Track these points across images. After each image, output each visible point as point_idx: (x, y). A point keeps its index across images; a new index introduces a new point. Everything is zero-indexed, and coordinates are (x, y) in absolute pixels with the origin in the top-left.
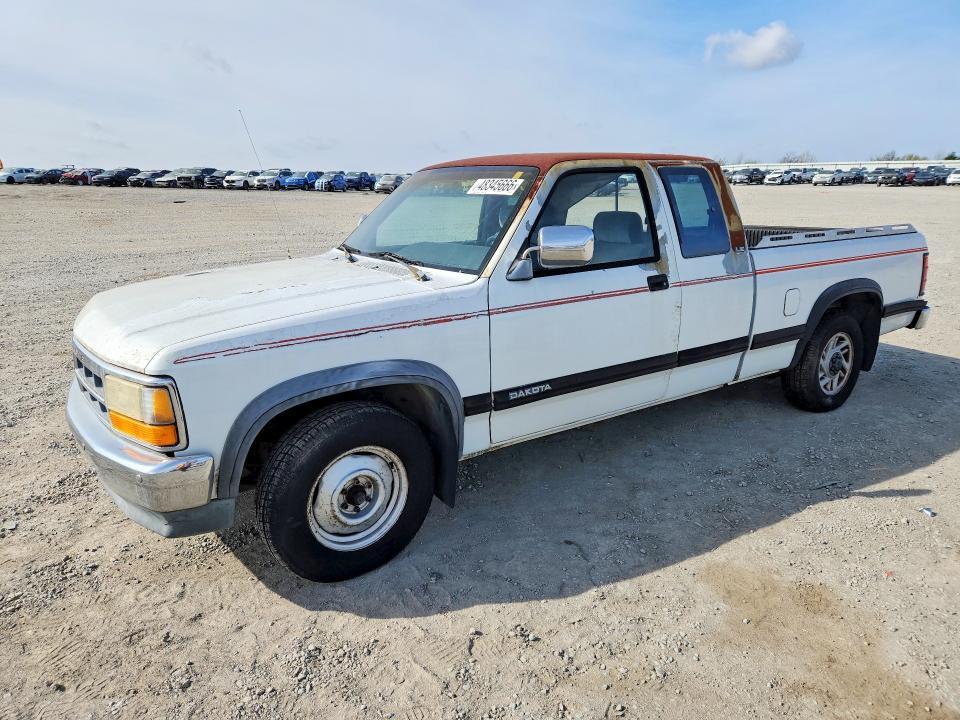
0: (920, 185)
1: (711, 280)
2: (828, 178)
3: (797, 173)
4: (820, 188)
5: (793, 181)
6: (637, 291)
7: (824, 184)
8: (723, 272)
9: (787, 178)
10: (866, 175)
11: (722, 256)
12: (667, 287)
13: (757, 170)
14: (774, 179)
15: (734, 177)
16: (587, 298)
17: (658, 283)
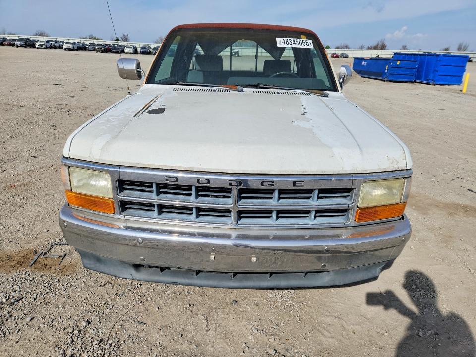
0: (114, 52)
2: (71, 46)
3: (52, 43)
4: (67, 52)
5: (51, 47)
7: (69, 49)
9: (48, 45)
10: (87, 46)
13: (28, 39)
14: (41, 45)
15: (16, 43)
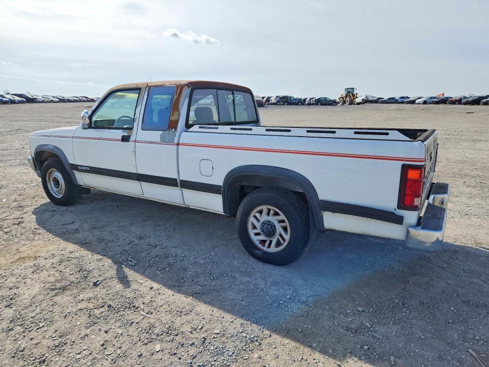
1: (152, 142)
6: (116, 140)
8: (159, 140)
11: (161, 132)
12: (129, 141)
16: (99, 139)
17: (125, 139)
